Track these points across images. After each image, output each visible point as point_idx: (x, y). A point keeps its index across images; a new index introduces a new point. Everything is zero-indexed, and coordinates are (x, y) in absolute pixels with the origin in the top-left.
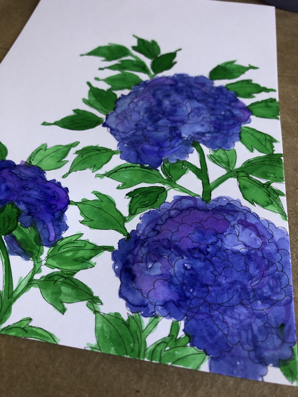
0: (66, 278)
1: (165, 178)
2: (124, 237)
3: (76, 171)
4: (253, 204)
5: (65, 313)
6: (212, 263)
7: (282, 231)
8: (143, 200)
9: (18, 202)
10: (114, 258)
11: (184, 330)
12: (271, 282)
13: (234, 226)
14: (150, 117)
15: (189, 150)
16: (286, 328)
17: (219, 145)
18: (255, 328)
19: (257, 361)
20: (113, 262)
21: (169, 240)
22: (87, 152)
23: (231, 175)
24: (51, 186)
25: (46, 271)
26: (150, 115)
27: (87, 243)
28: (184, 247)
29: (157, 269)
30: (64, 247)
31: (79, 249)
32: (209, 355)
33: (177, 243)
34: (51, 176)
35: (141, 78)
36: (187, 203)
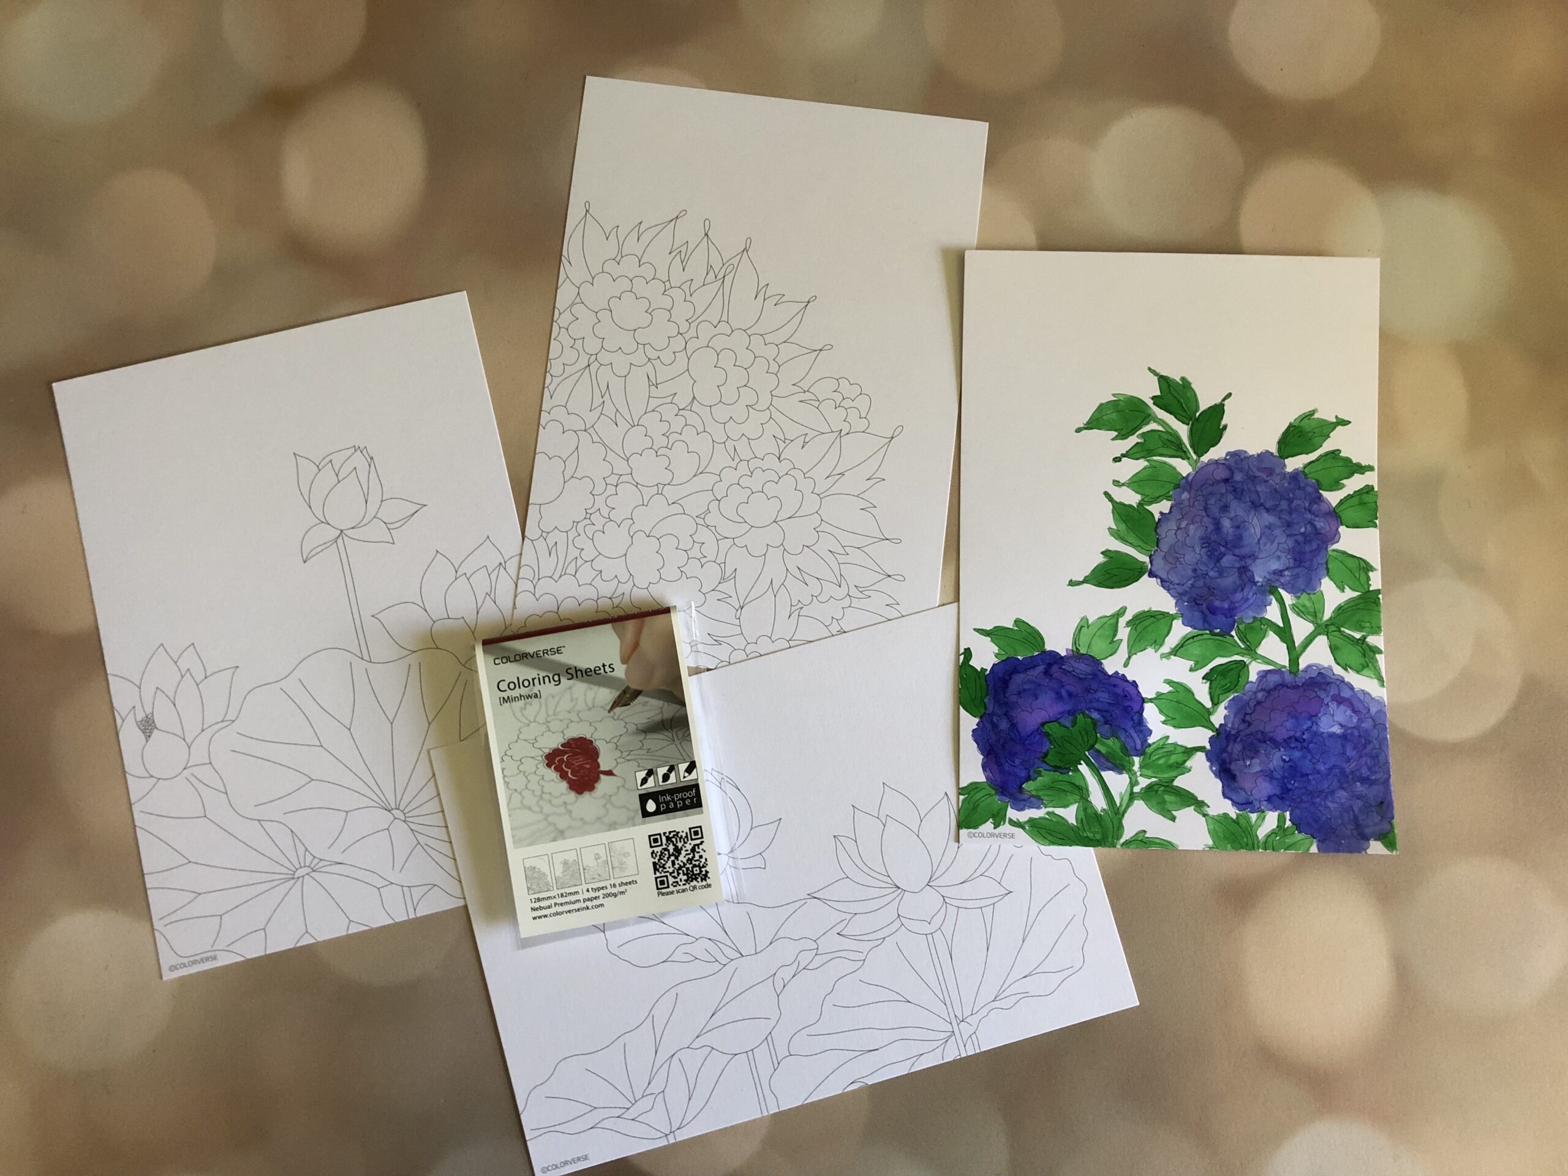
0: (1165, 786)
1: (1243, 646)
2: (1213, 734)
3: (1136, 654)
4: (1346, 670)
5: (1176, 821)
6: (1310, 752)
7: (1379, 702)
8: (1223, 683)
9: (1089, 709)
10: (1208, 759)
11: (1290, 820)
12: (1369, 762)
13: (1327, 704)
14: (1209, 553)
15: (1266, 600)
16: (1385, 805)
17: (1303, 587)
18: (1356, 809)
19: (1359, 838)
20: (1208, 764)
21: (1262, 732)
22: (1139, 621)
23: (1320, 632)
24: (1118, 682)
25: (1144, 782)
26: (1209, 551)
27: (1177, 746)
28: (1279, 738)
29: (1256, 766)
30: (1153, 754)
31: (1169, 754)
32: (1315, 838)
33: (1271, 735)
34: (1111, 666)
35: (1178, 469)
36: (1274, 679)
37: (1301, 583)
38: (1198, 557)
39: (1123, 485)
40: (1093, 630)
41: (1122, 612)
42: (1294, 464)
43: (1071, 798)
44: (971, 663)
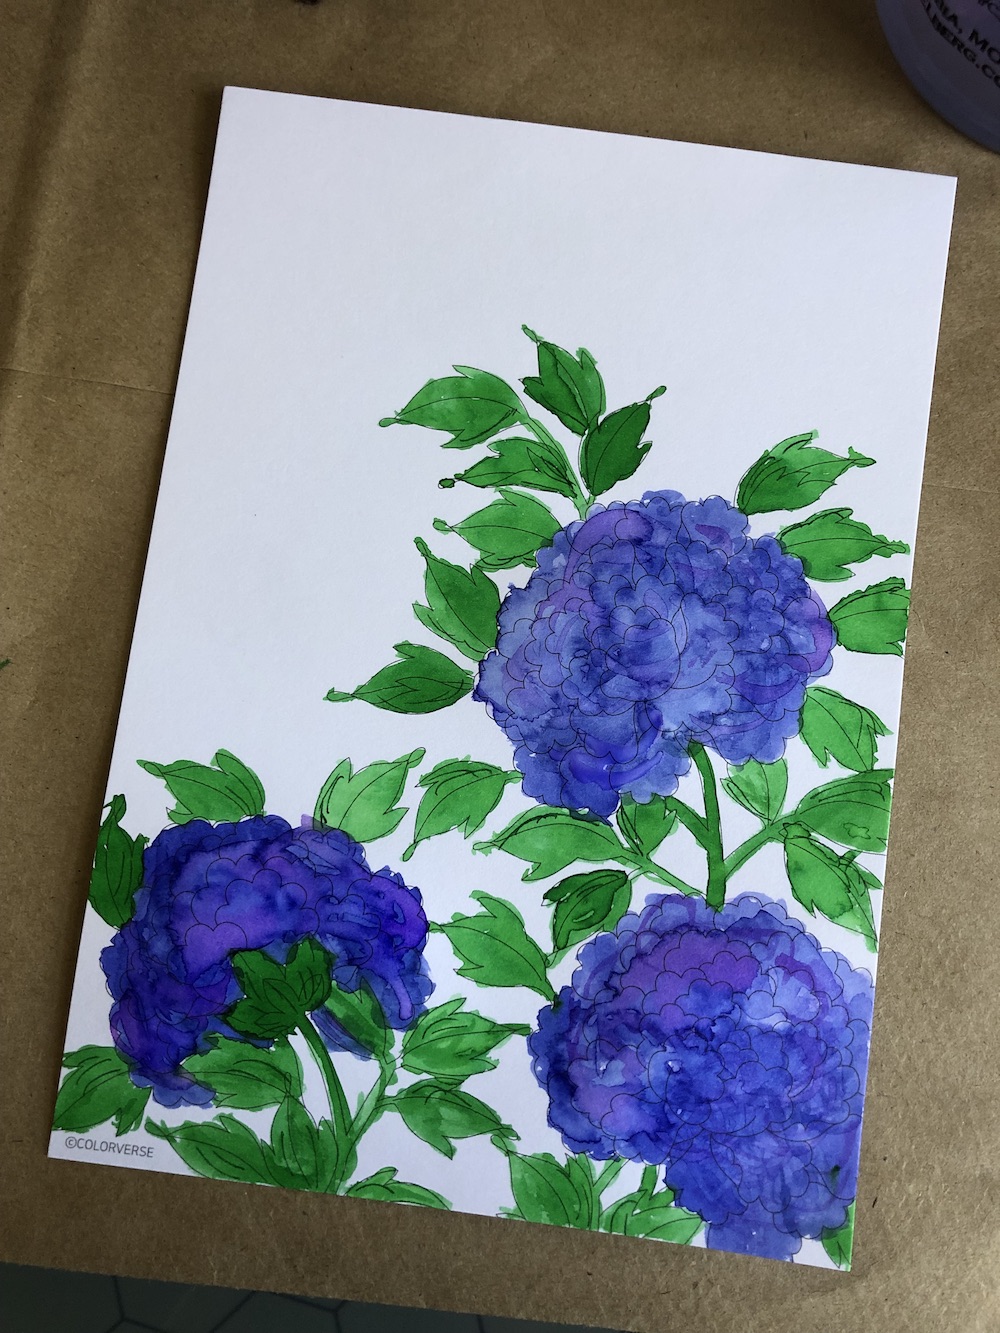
0: (445, 1091)
1: (626, 845)
2: (549, 1003)
3: (428, 837)
4: (811, 911)
5: (455, 1157)
6: (719, 1057)
7: (862, 979)
8: (581, 909)
9: (323, 935)
10: (532, 1050)
11: (665, 1181)
12: (826, 1087)
13: (767, 973)
14: (586, 668)
15: (680, 765)
16: (841, 1174)
18: (788, 1173)
19: (786, 1230)
20: (531, 1058)
21: (637, 1011)
22: (444, 778)
23: (771, 835)
24: (384, 887)
25: (406, 1079)
26: (587, 664)
27: (477, 1018)
28: (667, 1028)
29: (616, 1073)
30: (433, 1028)
31: (462, 1031)
32: (706, 1221)
33: (653, 1018)
34: (378, 856)
35: (555, 513)
36: (675, 913)
37: (748, 741)
38: (566, 674)
39: (452, 529)
40: (356, 785)
41: (418, 755)
42: (764, 525)
43: (267, 1093)
44: (120, 824)
